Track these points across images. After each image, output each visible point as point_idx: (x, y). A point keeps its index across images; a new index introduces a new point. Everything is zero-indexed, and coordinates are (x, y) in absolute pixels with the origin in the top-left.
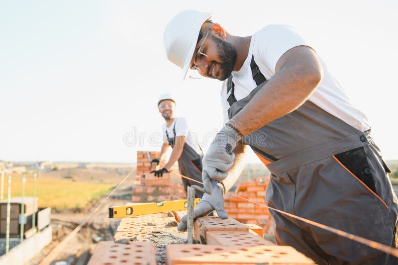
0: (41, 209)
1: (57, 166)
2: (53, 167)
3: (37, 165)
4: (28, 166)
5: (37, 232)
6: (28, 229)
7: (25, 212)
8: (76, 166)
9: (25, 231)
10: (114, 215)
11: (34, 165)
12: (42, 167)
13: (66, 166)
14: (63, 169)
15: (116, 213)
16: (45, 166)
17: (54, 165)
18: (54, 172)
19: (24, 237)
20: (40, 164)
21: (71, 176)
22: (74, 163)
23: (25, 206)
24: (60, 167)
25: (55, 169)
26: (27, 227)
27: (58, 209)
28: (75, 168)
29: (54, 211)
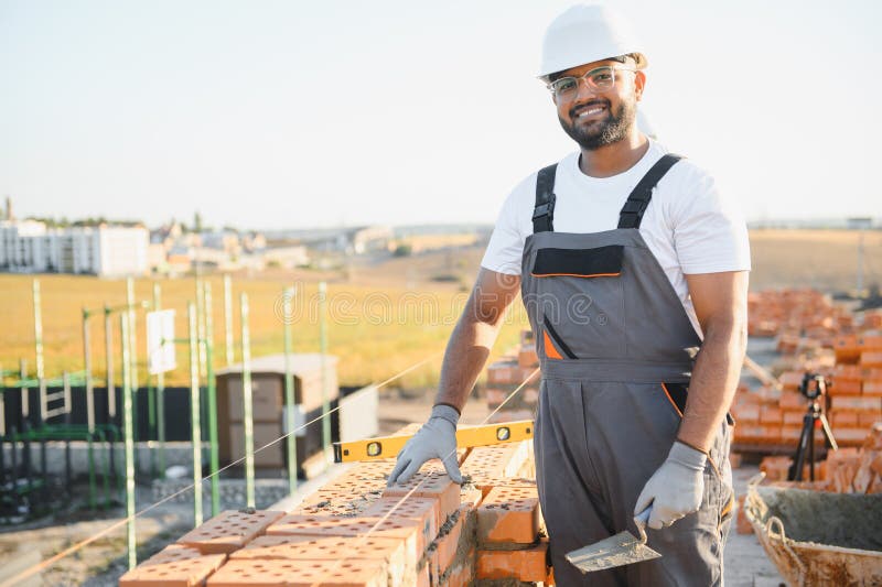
0: (347, 391)
1: (406, 240)
2: (393, 246)
3: (343, 240)
4: (313, 244)
5: (338, 460)
6: (313, 453)
7: (298, 400)
8: (468, 239)
9: (301, 459)
10: (344, 457)
11: (334, 241)
12: (360, 247)
13: (436, 242)
14: (428, 252)
15: (346, 453)
16: (370, 243)
17: (397, 238)
18: (400, 262)
19: (302, 476)
20: (351, 235)
21: (455, 272)
22: (463, 231)
23: (297, 381)
24: (417, 244)
25: (401, 253)
26: (309, 446)
27: (408, 386)
28: (466, 247)
29: (394, 393)
